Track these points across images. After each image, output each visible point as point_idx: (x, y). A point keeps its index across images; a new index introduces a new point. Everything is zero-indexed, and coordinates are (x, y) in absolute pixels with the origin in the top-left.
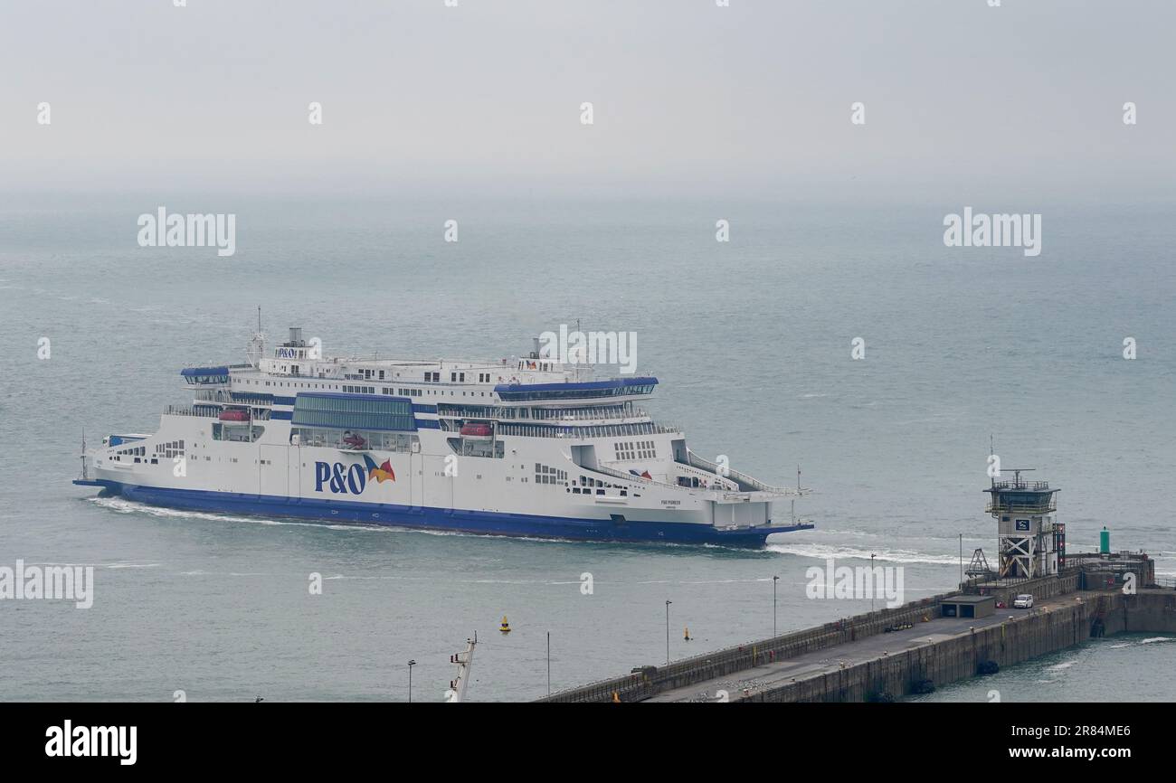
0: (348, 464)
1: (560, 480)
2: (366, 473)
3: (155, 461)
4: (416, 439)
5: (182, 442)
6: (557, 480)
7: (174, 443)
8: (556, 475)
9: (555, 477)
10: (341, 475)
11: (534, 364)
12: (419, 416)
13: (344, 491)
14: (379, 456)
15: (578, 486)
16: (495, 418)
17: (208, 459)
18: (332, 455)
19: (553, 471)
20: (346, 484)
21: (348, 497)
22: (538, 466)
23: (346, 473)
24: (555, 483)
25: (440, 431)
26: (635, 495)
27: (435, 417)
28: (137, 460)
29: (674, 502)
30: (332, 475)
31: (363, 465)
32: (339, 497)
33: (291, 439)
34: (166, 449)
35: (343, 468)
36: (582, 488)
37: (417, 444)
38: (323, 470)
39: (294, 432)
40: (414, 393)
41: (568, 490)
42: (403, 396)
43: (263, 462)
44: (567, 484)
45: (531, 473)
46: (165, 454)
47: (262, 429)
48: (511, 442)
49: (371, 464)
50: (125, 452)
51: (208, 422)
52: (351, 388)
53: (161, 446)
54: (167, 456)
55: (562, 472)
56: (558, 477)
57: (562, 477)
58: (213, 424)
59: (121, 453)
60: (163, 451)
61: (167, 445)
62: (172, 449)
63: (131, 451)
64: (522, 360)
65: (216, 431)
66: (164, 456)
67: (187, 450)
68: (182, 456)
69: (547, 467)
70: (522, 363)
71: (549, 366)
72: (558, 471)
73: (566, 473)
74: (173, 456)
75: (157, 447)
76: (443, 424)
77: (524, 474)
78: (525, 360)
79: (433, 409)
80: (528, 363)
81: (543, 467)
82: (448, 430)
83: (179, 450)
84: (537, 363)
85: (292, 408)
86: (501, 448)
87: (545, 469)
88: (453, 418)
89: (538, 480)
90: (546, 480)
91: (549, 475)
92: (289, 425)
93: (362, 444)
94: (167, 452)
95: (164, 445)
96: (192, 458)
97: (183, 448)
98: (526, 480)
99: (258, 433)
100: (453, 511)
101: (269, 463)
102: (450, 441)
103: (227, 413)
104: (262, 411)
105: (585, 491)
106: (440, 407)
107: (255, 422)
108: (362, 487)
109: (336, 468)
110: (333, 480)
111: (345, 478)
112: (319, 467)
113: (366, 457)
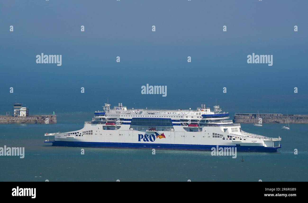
0: (149, 134)
1: (221, 137)
2: (156, 137)
3: (82, 135)
4: (173, 128)
5: (92, 131)
6: (220, 137)
7: (91, 130)
8: (219, 135)
9: (219, 136)
11: (203, 110)
12: (173, 123)
13: (148, 141)
14: (160, 132)
16: (198, 123)
17: (101, 134)
19: (218, 134)
20: (149, 139)
21: (150, 142)
22: (213, 134)
23: (149, 137)
25: (181, 126)
26: (244, 140)
27: (180, 123)
28: (76, 135)
29: (255, 141)
30: (144, 137)
31: (155, 135)
32: (146, 142)
33: (130, 129)
34: (86, 132)
35: (147, 136)
38: (141, 136)
39: (131, 127)
42: (168, 118)
43: (120, 135)
45: (211, 135)
46: (86, 133)
47: (120, 127)
48: (205, 128)
49: (157, 135)
50: (71, 134)
51: (100, 126)
53: (84, 132)
54: (87, 134)
55: (221, 135)
56: (220, 136)
57: (221, 136)
58: (103, 126)
59: (70, 134)
60: (85, 133)
61: (87, 132)
62: (88, 132)
63: (73, 134)
64: (199, 109)
65: (104, 128)
66: (85, 134)
67: (94, 132)
68: (92, 134)
69: (217, 134)
70: (198, 110)
71: (207, 110)
72: (220, 135)
73: (223, 135)
74: (89, 134)
75: (83, 132)
76: (182, 124)
77: (209, 135)
78: (200, 109)
79: (178, 121)
80: (201, 110)
81: (215, 134)
82: (183, 126)
83: (91, 132)
84: (204, 110)
85: (130, 122)
86: (201, 129)
87: (216, 134)
88: (185, 123)
89: (213, 137)
90: (216, 137)
91: (217, 135)
92: (129, 126)
93: (155, 129)
94: (87, 133)
95: (85, 132)
96: (95, 134)
97: (92, 132)
98: (210, 137)
99: (118, 127)
100: (185, 145)
101: (122, 135)
102: (184, 128)
103: (108, 123)
104: (120, 122)
105: (229, 139)
106: (181, 120)
107: (118, 125)
108: (154, 140)
109: (145, 135)
110: (144, 138)
111: (148, 138)
112: (139, 135)
113: (156, 133)
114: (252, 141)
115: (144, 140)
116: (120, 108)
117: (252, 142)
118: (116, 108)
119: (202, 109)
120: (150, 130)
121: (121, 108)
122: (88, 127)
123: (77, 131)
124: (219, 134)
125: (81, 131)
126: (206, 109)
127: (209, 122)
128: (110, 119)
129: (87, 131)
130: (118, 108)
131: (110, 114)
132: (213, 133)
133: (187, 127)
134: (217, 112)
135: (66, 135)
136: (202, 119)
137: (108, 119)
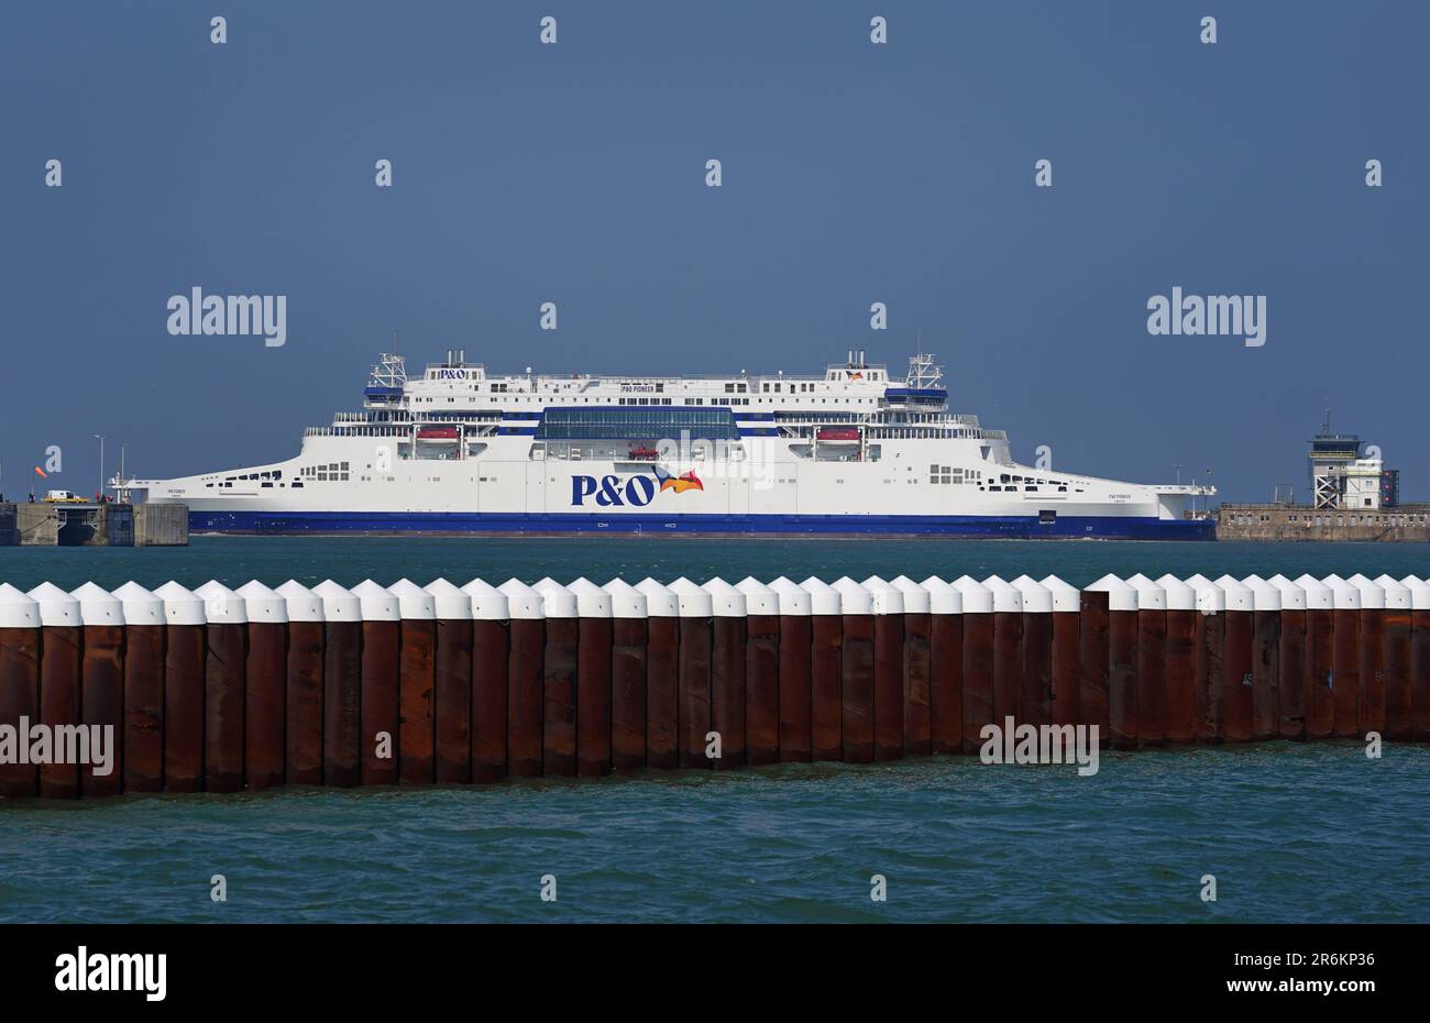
0: (625, 477)
1: (970, 479)
2: (657, 485)
3: (297, 485)
5: (345, 466)
6: (964, 480)
7: (342, 464)
8: (963, 475)
9: (961, 477)
10: (615, 488)
12: (741, 424)
13: (618, 502)
15: (998, 483)
16: (861, 424)
17: (392, 479)
19: (958, 471)
20: (623, 496)
21: (628, 508)
22: (934, 468)
23: (623, 485)
24: (961, 482)
25: (778, 439)
26: (1078, 492)
27: (772, 425)
28: (264, 485)
29: (1124, 497)
32: (612, 509)
33: (531, 455)
34: (317, 471)
35: (616, 481)
36: (1003, 486)
38: (585, 486)
39: (534, 447)
40: (736, 402)
41: (982, 489)
42: (718, 406)
43: (483, 480)
44: (979, 484)
45: (923, 475)
46: (316, 476)
47: (485, 445)
48: (889, 445)
49: (664, 477)
50: (244, 478)
51: (386, 446)
52: (633, 401)
53: (308, 469)
54: (320, 479)
55: (973, 472)
56: (967, 477)
57: (973, 477)
58: (399, 444)
59: (235, 478)
60: (314, 474)
61: (320, 468)
62: (328, 472)
63: (255, 477)
64: (837, 371)
65: (403, 451)
66: (314, 479)
67: (356, 471)
68: (345, 477)
69: (949, 468)
70: (837, 375)
71: (879, 375)
72: (967, 471)
73: (979, 473)
74: (331, 479)
75: (302, 470)
76: (781, 431)
77: (912, 475)
78: (844, 372)
79: (766, 418)
80: (849, 374)
81: (943, 468)
82: (791, 436)
83: (339, 472)
84: (864, 372)
85: (534, 424)
86: (876, 452)
87: (946, 470)
88: (800, 425)
89: (934, 480)
90: (946, 480)
91: (952, 475)
92: (529, 440)
93: (653, 456)
94: (319, 474)
95: (314, 468)
96: (363, 478)
97: (347, 469)
98: (915, 481)
99: (476, 450)
100: (797, 516)
101: (494, 479)
102: (793, 447)
103: (426, 431)
104: (481, 428)
105: (1007, 489)
106: (777, 415)
107: (471, 439)
108: (650, 497)
109: (605, 481)
110: (600, 493)
111: (620, 490)
112: (577, 481)
113: (656, 470)
114: (1113, 496)
115: (601, 501)
116: (456, 370)
117: (1112, 501)
118: (437, 370)
119: (855, 371)
120: (632, 456)
121: (463, 373)
122: (319, 448)
123: (271, 469)
124: (960, 471)
125: (290, 469)
126: (871, 371)
127: (909, 421)
128: (433, 415)
129: (325, 468)
130: (448, 370)
131: (429, 393)
132: (932, 466)
133: (805, 441)
134: (925, 382)
135: (216, 485)
136: (874, 408)
137: (424, 414)
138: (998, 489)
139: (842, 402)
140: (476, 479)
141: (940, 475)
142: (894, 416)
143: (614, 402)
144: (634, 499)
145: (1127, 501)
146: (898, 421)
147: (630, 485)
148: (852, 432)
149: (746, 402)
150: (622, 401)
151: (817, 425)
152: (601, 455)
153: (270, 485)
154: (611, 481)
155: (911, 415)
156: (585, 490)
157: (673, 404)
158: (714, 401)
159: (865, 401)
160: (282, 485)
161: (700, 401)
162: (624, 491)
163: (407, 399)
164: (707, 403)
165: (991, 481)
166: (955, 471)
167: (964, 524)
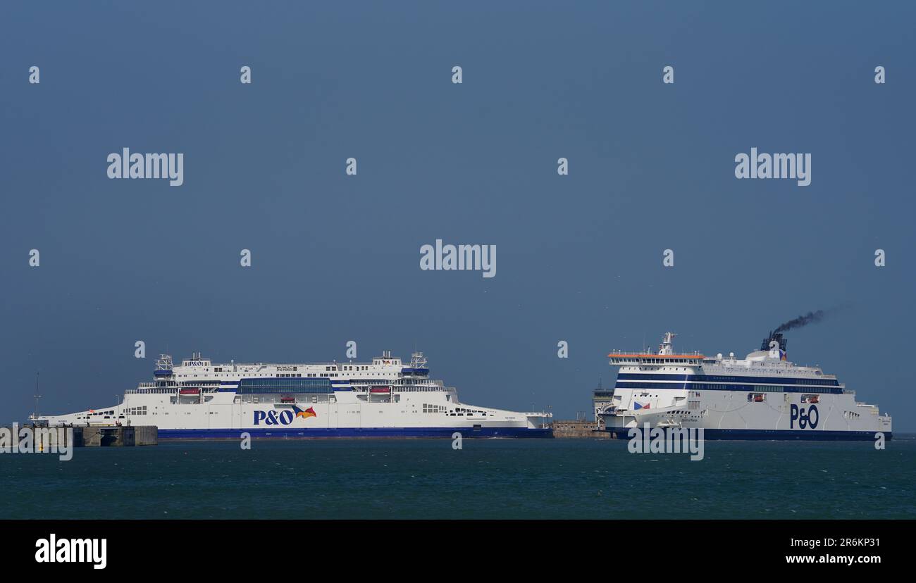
0: (279, 411)
1: (441, 410)
2: (294, 415)
4: (334, 397)
5: (145, 408)
6: (439, 410)
7: (143, 406)
8: (438, 408)
10: (274, 417)
11: (388, 362)
12: (334, 386)
13: (276, 423)
14: (304, 406)
15: (454, 412)
16: (390, 385)
17: (167, 414)
18: (267, 407)
20: (278, 420)
21: (281, 426)
22: (425, 405)
23: (278, 415)
24: (437, 412)
25: (352, 392)
26: (491, 415)
27: (349, 386)
28: (105, 417)
30: (267, 416)
32: (273, 426)
33: (234, 401)
34: (131, 411)
35: (275, 413)
36: (457, 414)
37: (334, 399)
38: (260, 415)
39: (236, 397)
40: (332, 375)
41: (447, 415)
42: (323, 377)
43: (211, 413)
44: (446, 412)
45: (419, 408)
47: (212, 397)
48: (403, 395)
49: (297, 410)
51: (167, 396)
52: (283, 375)
53: (127, 409)
54: (132, 414)
55: (443, 407)
57: (443, 409)
58: (171, 397)
59: (91, 414)
60: (129, 412)
61: (133, 409)
62: (137, 411)
63: (101, 414)
64: (378, 360)
65: (173, 400)
66: (130, 414)
67: (150, 410)
68: (145, 413)
69: (432, 405)
70: (378, 362)
71: (398, 362)
72: (440, 406)
73: (445, 407)
74: (138, 414)
75: (124, 410)
76: (353, 389)
77: (414, 409)
78: (381, 361)
79: (346, 382)
80: (384, 361)
82: (357, 391)
83: (142, 411)
84: (391, 361)
85: (236, 386)
86: (397, 398)
87: (430, 406)
88: (361, 385)
89: (425, 411)
90: (430, 411)
91: (433, 408)
92: (234, 394)
93: (293, 400)
95: (130, 409)
96: (153, 414)
98: (416, 411)
99: (208, 399)
100: (361, 428)
101: (217, 413)
102: (358, 396)
103: (183, 391)
104: (211, 389)
105: (459, 415)
106: (351, 381)
107: (205, 394)
108: (291, 421)
109: (270, 413)
110: (268, 419)
111: (277, 417)
112: (256, 413)
113: (294, 407)
114: (507, 418)
115: (267, 422)
116: (197, 361)
117: (506, 420)
118: (188, 362)
119: (386, 360)
120: (283, 401)
121: (200, 363)
122: (132, 400)
123: (109, 410)
124: (437, 407)
125: (118, 410)
126: (394, 360)
127: (413, 383)
128: (187, 383)
129: (135, 409)
130: (193, 362)
131: (185, 373)
133: (364, 393)
134: (419, 365)
135: (82, 418)
136: (396, 378)
137: (183, 383)
138: (455, 415)
139: (381, 374)
140: (208, 413)
141: (428, 408)
142: (406, 381)
143: (274, 376)
144: (283, 421)
145: (513, 420)
146: (408, 383)
147: (282, 414)
148: (386, 389)
149: (337, 375)
150: (278, 375)
151: (370, 386)
152: (268, 401)
153: (108, 417)
154: (272, 413)
155: (413, 380)
156: (260, 417)
157: (302, 377)
158: (321, 375)
159: (392, 374)
160: (114, 417)
161: (315, 375)
162: (279, 418)
163: (174, 376)
164: (318, 376)
165: (451, 411)
166: (435, 407)
167: (440, 432)
